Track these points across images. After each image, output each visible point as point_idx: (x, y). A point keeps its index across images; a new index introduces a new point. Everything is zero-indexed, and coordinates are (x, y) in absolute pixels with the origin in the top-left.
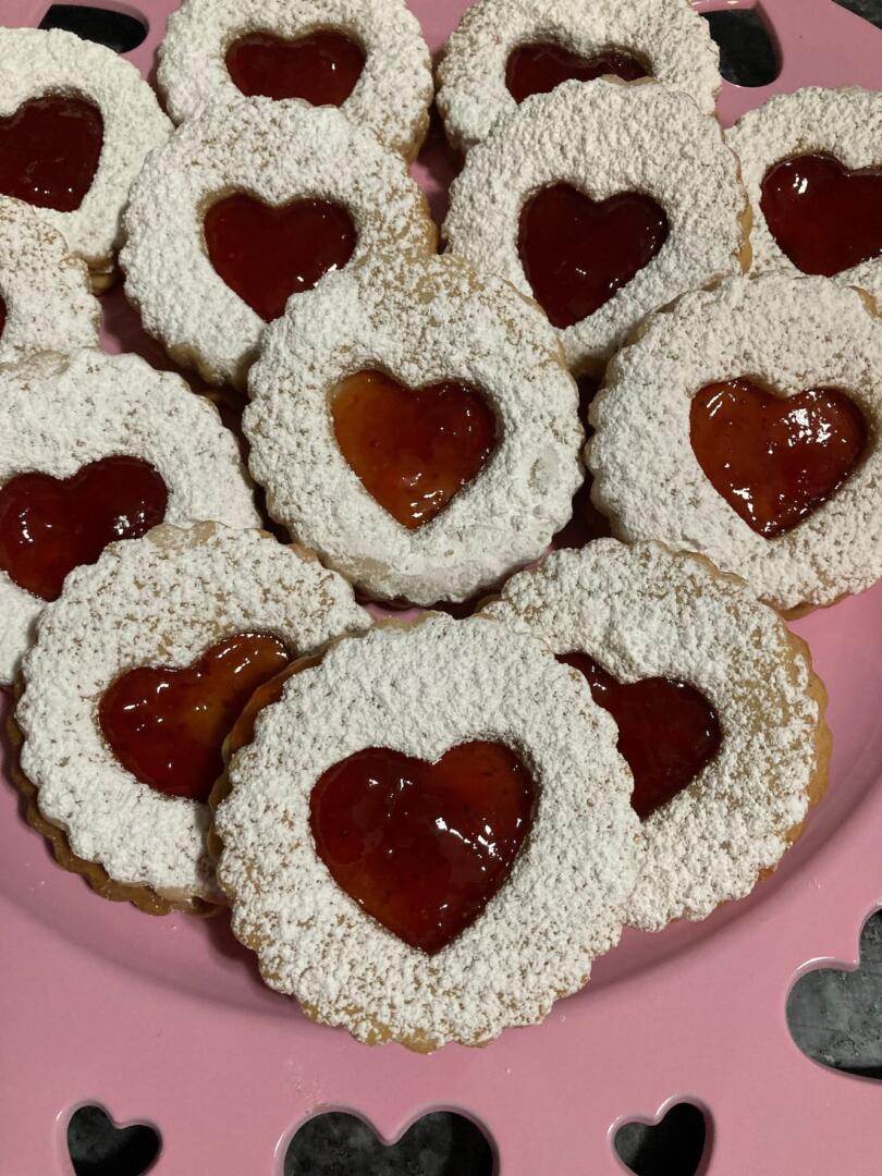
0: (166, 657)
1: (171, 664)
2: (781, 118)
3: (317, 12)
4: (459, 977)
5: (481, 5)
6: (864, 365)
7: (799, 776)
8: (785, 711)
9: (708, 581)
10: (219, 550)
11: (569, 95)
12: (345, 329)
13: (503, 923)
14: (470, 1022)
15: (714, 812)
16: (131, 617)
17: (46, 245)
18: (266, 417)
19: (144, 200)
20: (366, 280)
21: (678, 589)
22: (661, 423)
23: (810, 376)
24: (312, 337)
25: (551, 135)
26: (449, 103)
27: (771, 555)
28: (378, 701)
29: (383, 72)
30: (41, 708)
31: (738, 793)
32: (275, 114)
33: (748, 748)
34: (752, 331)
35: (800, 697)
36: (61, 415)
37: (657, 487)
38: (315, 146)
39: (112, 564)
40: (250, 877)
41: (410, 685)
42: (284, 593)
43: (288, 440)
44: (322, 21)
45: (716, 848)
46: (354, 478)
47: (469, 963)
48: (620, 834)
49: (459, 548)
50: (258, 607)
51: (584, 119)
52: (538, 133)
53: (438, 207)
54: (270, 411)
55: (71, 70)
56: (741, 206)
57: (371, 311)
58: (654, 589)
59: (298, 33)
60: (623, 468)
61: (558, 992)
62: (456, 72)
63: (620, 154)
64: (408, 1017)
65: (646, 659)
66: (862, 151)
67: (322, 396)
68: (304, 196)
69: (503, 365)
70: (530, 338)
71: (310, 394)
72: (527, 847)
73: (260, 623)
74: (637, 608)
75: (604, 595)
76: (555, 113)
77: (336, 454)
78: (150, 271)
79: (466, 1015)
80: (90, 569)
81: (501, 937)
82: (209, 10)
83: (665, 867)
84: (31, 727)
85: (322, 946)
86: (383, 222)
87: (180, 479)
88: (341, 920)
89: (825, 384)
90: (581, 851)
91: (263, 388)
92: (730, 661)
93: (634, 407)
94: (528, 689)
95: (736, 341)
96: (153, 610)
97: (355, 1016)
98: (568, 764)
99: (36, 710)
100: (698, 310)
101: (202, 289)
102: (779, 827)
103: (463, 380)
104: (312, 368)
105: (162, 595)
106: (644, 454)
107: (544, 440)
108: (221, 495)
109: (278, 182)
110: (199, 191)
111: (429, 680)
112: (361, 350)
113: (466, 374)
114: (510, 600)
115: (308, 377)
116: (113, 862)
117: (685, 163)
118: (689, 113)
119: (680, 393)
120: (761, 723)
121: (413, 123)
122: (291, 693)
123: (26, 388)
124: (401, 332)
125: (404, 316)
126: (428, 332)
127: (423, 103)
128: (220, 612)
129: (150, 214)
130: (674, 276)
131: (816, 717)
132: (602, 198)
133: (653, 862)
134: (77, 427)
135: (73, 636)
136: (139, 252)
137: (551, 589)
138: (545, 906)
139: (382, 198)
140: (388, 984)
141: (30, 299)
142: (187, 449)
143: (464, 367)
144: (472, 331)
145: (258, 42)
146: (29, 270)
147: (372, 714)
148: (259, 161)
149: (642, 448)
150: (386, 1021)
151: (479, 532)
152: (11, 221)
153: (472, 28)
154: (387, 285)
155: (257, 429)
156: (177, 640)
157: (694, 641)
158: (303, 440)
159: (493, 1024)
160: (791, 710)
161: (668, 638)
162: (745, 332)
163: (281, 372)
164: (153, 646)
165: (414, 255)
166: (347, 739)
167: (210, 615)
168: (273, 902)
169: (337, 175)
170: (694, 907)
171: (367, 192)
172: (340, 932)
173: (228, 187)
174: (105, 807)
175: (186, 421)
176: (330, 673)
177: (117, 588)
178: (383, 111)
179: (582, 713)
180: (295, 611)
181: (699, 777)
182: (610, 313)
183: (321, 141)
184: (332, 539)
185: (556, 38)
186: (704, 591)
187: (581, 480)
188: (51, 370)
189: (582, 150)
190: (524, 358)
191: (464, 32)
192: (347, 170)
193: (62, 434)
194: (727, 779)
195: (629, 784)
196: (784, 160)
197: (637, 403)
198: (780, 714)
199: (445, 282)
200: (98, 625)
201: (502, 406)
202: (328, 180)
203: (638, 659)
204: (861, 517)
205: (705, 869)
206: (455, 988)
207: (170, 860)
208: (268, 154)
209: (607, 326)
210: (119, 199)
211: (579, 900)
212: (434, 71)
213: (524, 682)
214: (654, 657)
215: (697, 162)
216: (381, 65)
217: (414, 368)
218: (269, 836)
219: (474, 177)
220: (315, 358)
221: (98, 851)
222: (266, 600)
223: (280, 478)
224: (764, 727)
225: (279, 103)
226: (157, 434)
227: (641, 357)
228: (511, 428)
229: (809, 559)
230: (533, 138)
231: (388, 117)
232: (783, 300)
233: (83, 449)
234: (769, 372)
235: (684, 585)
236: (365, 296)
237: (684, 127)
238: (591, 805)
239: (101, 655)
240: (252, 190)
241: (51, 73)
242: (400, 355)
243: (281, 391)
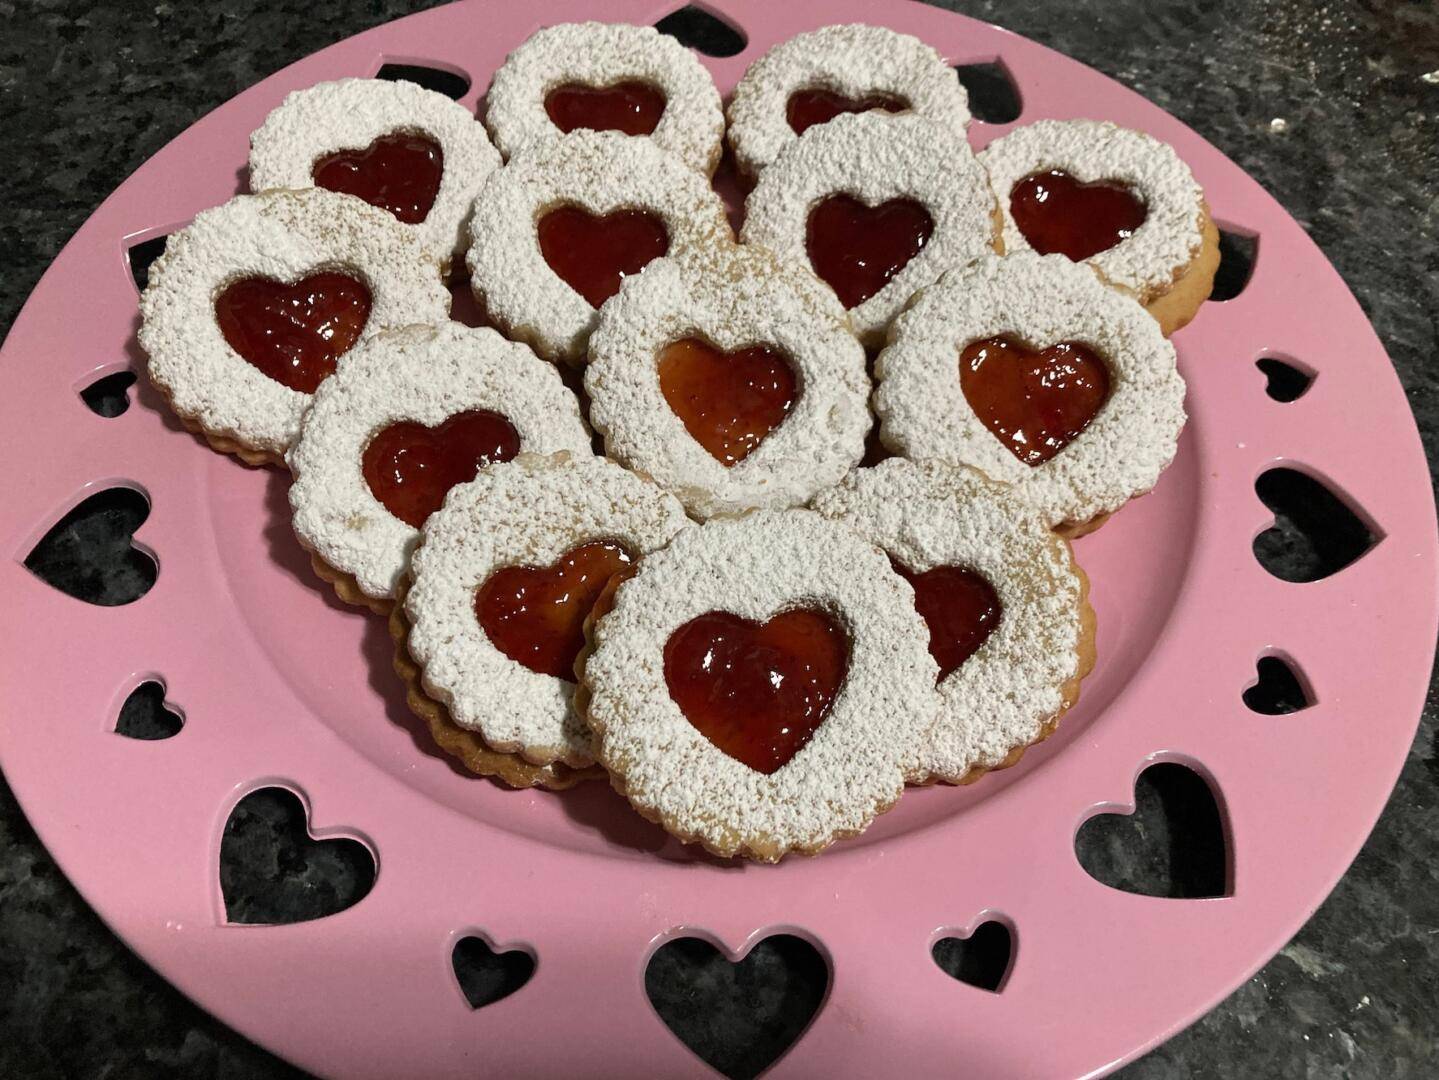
0: (532, 557)
1: (537, 563)
2: (1022, 144)
3: (623, 67)
4: (795, 789)
5: (763, 60)
6: (1100, 322)
7: (1068, 636)
8: (1052, 584)
9: (981, 485)
10: (574, 471)
11: (844, 125)
12: (670, 302)
13: (828, 744)
14: (805, 825)
15: (999, 669)
16: (504, 523)
17: (407, 245)
18: (606, 372)
19: (488, 210)
20: (686, 264)
21: (957, 492)
22: (935, 371)
23: (1056, 333)
24: (644, 308)
25: (831, 155)
26: (739, 136)
27: (1035, 478)
28: (717, 572)
29: (683, 112)
30: (430, 596)
31: (1018, 652)
32: (598, 142)
33: (1023, 616)
34: (1006, 297)
35: (1064, 573)
36: (432, 374)
37: (935, 424)
38: (633, 167)
39: (488, 481)
40: (617, 712)
41: (744, 559)
42: (628, 505)
43: (624, 391)
44: (628, 73)
45: (1003, 698)
46: (679, 421)
47: (802, 776)
48: (922, 672)
49: (771, 479)
50: (608, 516)
51: (857, 142)
52: (820, 153)
53: (737, 218)
54: (609, 368)
55: (416, 113)
56: (992, 206)
57: (691, 288)
58: (937, 493)
59: (607, 83)
60: (906, 408)
61: (878, 801)
62: (744, 112)
63: (889, 167)
64: (754, 821)
65: (934, 549)
66: (1091, 168)
67: (652, 355)
68: (624, 208)
69: (802, 330)
70: (822, 308)
71: (642, 354)
72: (845, 686)
73: (608, 530)
74: (924, 508)
75: (897, 500)
76: (834, 138)
77: (664, 402)
78: (495, 267)
79: (802, 818)
80: (469, 485)
81: (828, 755)
82: (531, 66)
83: (961, 717)
84: (421, 611)
85: (679, 766)
86: (692, 226)
87: (532, 427)
88: (694, 745)
89: (1070, 338)
90: (890, 686)
91: (603, 350)
92: (1003, 546)
93: (912, 358)
94: (840, 560)
95: (993, 304)
96: (522, 517)
97: (709, 823)
98: (875, 617)
99: (426, 597)
100: (961, 281)
101: (540, 280)
102: (1054, 679)
103: (768, 344)
104: (644, 333)
105: (529, 505)
106: (923, 396)
107: (838, 389)
108: (566, 440)
109: (602, 195)
110: (535, 202)
111: (758, 556)
112: (683, 319)
113: (771, 339)
114: (818, 509)
115: (640, 340)
116: (491, 723)
117: (943, 174)
118: (945, 136)
119: (949, 346)
120: (1033, 594)
121: (709, 152)
122: (645, 570)
123: (402, 351)
124: (716, 305)
125: (718, 291)
126: (738, 305)
127: (717, 137)
128: (577, 521)
129: (494, 221)
130: (940, 262)
131: (1078, 589)
132: (876, 204)
133: (950, 713)
134: (445, 384)
135: (456, 537)
136: (485, 251)
137: (852, 498)
138: (863, 730)
139: (690, 207)
140: (736, 795)
141: (395, 288)
142: (537, 404)
143: (769, 332)
144: (775, 303)
145: (572, 91)
146: (394, 265)
147: (712, 583)
148: (585, 178)
149: (921, 391)
150: (735, 825)
151: (788, 464)
152: (380, 226)
153: (757, 78)
154: (703, 268)
155: (599, 383)
156: (542, 543)
157: (973, 532)
158: (637, 390)
159: (825, 828)
160: (1057, 583)
161: (952, 531)
162: (1001, 298)
163: (617, 337)
164: (522, 547)
165: (725, 245)
166: (693, 602)
167: (569, 523)
168: (637, 730)
169: (652, 189)
170: (989, 751)
171: (677, 203)
172: (694, 753)
173: (559, 200)
174: (484, 677)
175: (536, 380)
176: (677, 552)
177: (492, 499)
178: (683, 143)
179: (884, 578)
180: (638, 521)
181: (985, 643)
182: (887, 295)
183: (637, 162)
184: (663, 471)
185: (828, 85)
186: (979, 493)
187: (871, 424)
188: (422, 338)
189: (857, 166)
190: (819, 324)
191: (750, 81)
192: (660, 185)
193: (434, 390)
194: (1008, 641)
195: (927, 635)
196: (1027, 176)
197: (914, 355)
198: (1048, 586)
199: (751, 265)
200: (477, 528)
201: (802, 363)
202: (645, 195)
203: (928, 549)
204: (1108, 445)
205: (995, 717)
206: (792, 797)
207: (539, 721)
208: (594, 176)
209: (885, 306)
210: (461, 213)
211: (890, 725)
212: (725, 112)
213: (836, 554)
214: (940, 546)
215: (954, 173)
216: (680, 107)
217: (728, 334)
218: (631, 677)
219: (767, 191)
220: (646, 325)
221: (478, 714)
222: (614, 512)
223: (619, 421)
224: (1035, 597)
225: (600, 134)
226: (511, 390)
227: (916, 319)
228: (810, 381)
229: (1067, 480)
230: (815, 158)
231: (688, 148)
232: (1030, 272)
233: (451, 402)
234: (1022, 330)
235: (962, 489)
236: (686, 277)
237: (941, 146)
238: (895, 650)
239: (479, 552)
240: (580, 203)
241: (399, 115)
242: (716, 323)
243: (618, 352)
